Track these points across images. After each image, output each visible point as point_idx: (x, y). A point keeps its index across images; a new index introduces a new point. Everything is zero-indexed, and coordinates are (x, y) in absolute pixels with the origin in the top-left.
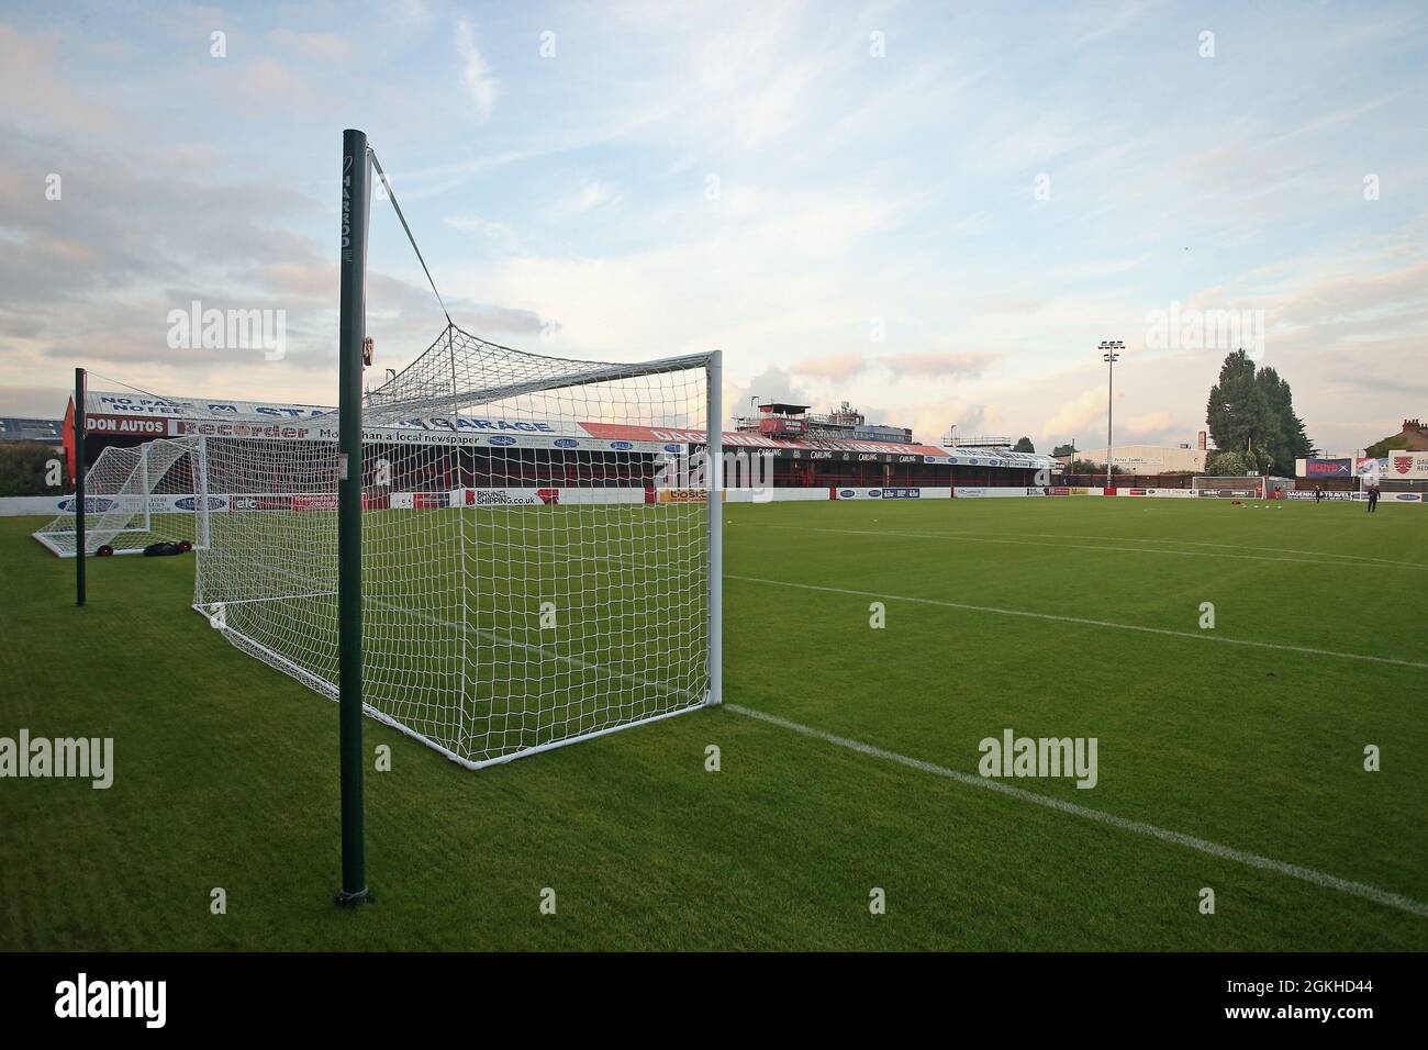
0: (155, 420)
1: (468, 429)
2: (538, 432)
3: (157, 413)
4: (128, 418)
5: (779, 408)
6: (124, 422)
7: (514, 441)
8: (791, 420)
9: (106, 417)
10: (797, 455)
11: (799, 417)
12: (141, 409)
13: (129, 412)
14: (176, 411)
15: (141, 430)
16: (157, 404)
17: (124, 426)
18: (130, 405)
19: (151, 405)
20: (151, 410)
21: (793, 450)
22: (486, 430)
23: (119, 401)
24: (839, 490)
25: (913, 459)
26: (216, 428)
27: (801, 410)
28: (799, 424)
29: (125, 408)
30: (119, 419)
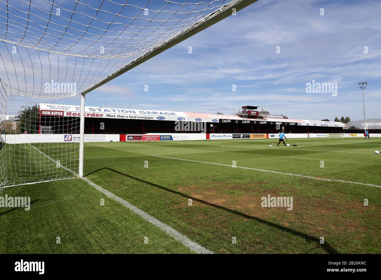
0: (60, 112)
1: (151, 114)
2: (172, 115)
3: (61, 110)
4: (53, 111)
5: (249, 107)
6: (52, 112)
7: (165, 118)
8: (253, 111)
9: (48, 111)
10: (255, 123)
11: (255, 110)
12: (57, 108)
13: (54, 109)
14: (66, 109)
15: (57, 114)
16: (62, 107)
17: (52, 114)
18: (54, 107)
19: (60, 107)
20: (60, 109)
21: (254, 121)
22: (156, 114)
23: (52, 106)
24: (270, 135)
25: (294, 124)
26: (77, 114)
27: (256, 108)
28: (255, 113)
29: (53, 108)
30: (51, 111)
